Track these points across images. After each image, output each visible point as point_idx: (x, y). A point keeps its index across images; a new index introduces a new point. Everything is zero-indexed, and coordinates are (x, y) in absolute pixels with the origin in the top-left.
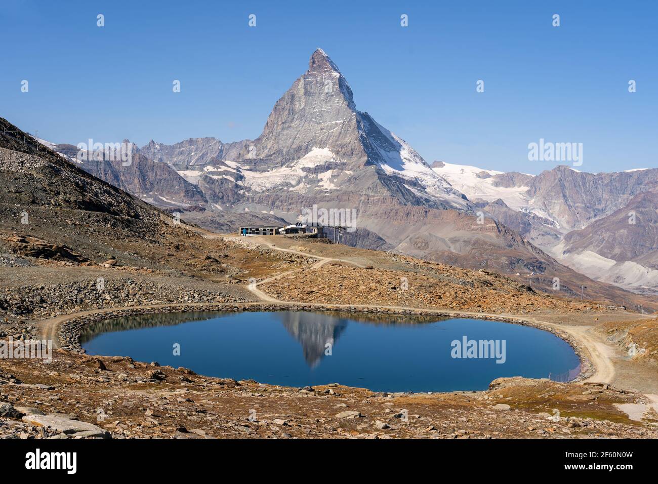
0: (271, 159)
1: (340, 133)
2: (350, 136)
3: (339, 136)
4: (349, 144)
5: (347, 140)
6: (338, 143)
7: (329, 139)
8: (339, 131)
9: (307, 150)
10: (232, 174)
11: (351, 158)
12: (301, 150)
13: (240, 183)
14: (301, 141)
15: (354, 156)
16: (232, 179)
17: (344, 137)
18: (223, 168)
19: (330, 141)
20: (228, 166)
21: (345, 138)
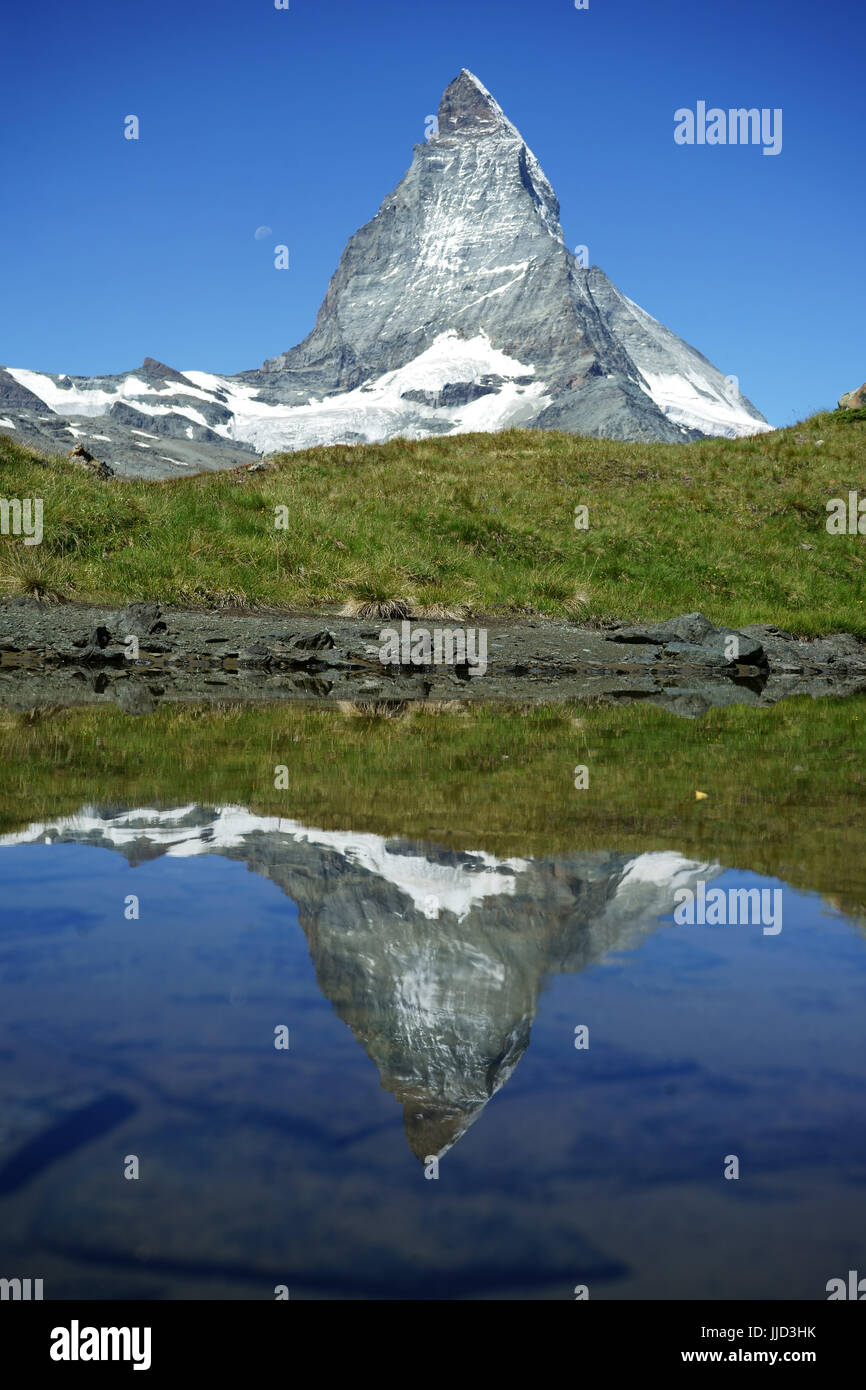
0: (319, 373)
1: (518, 298)
2: (546, 305)
3: (515, 305)
4: (543, 324)
5: (539, 313)
6: (510, 323)
7: (486, 315)
8: (516, 291)
9: (421, 344)
10: (201, 406)
11: (547, 363)
12: (403, 347)
13: (220, 429)
14: (407, 322)
15: (556, 358)
16: (199, 418)
17: (528, 307)
18: (174, 388)
19: (489, 321)
20: (189, 383)
21: (532, 308)
